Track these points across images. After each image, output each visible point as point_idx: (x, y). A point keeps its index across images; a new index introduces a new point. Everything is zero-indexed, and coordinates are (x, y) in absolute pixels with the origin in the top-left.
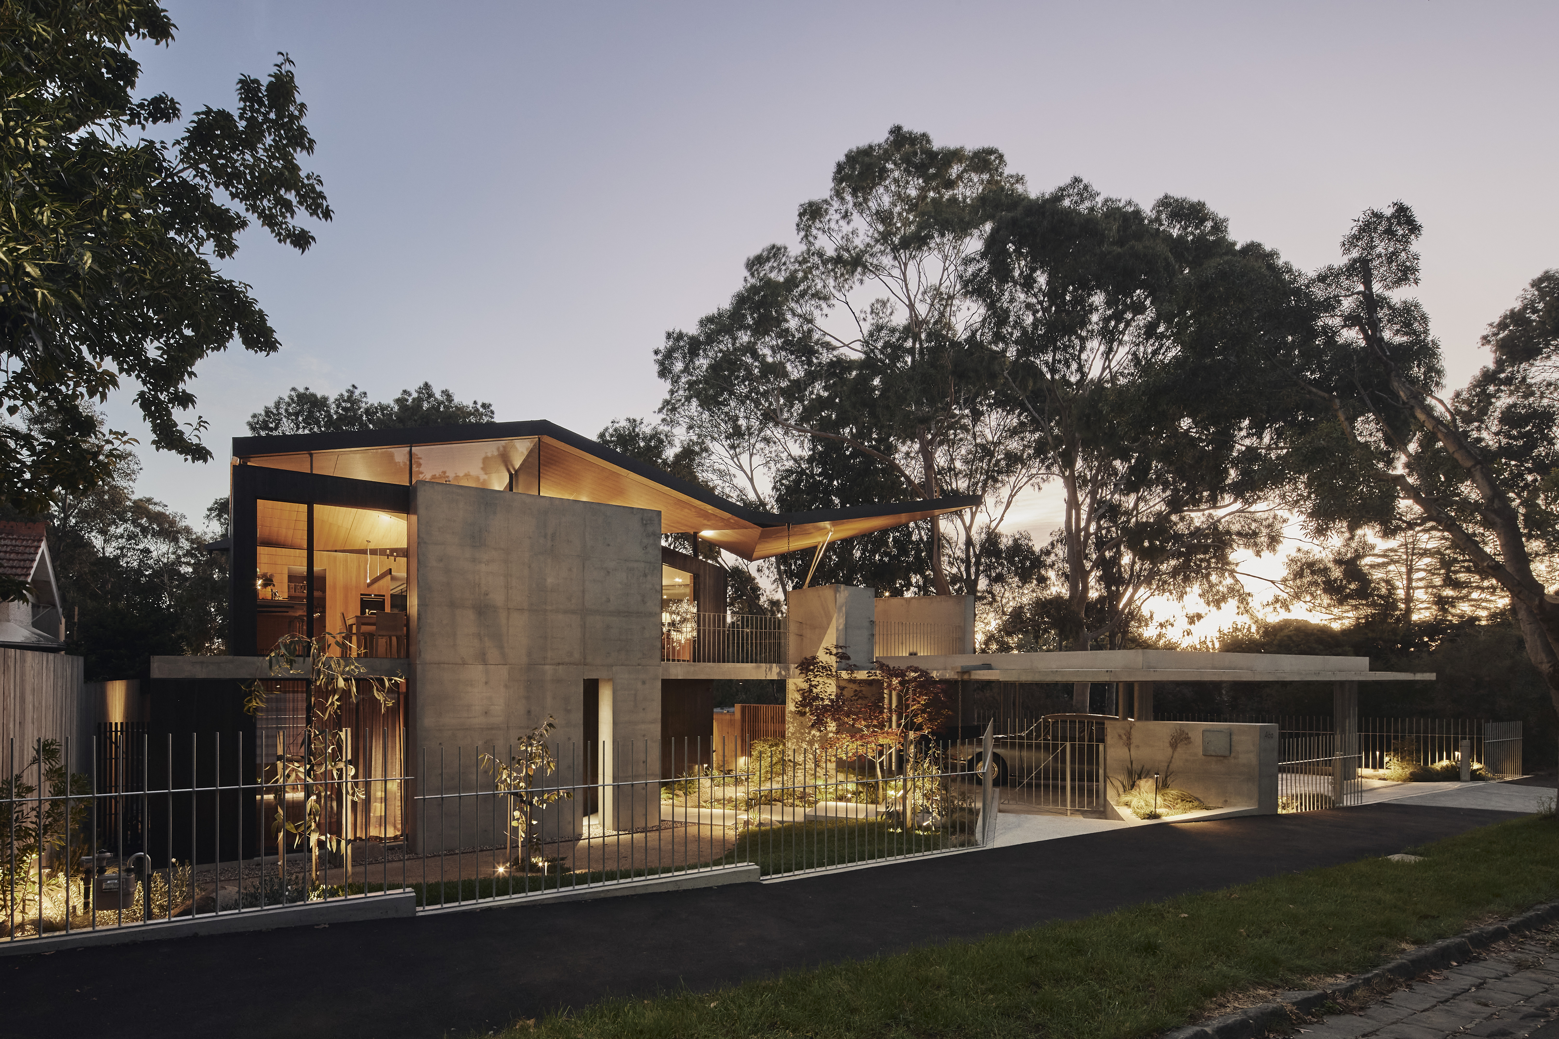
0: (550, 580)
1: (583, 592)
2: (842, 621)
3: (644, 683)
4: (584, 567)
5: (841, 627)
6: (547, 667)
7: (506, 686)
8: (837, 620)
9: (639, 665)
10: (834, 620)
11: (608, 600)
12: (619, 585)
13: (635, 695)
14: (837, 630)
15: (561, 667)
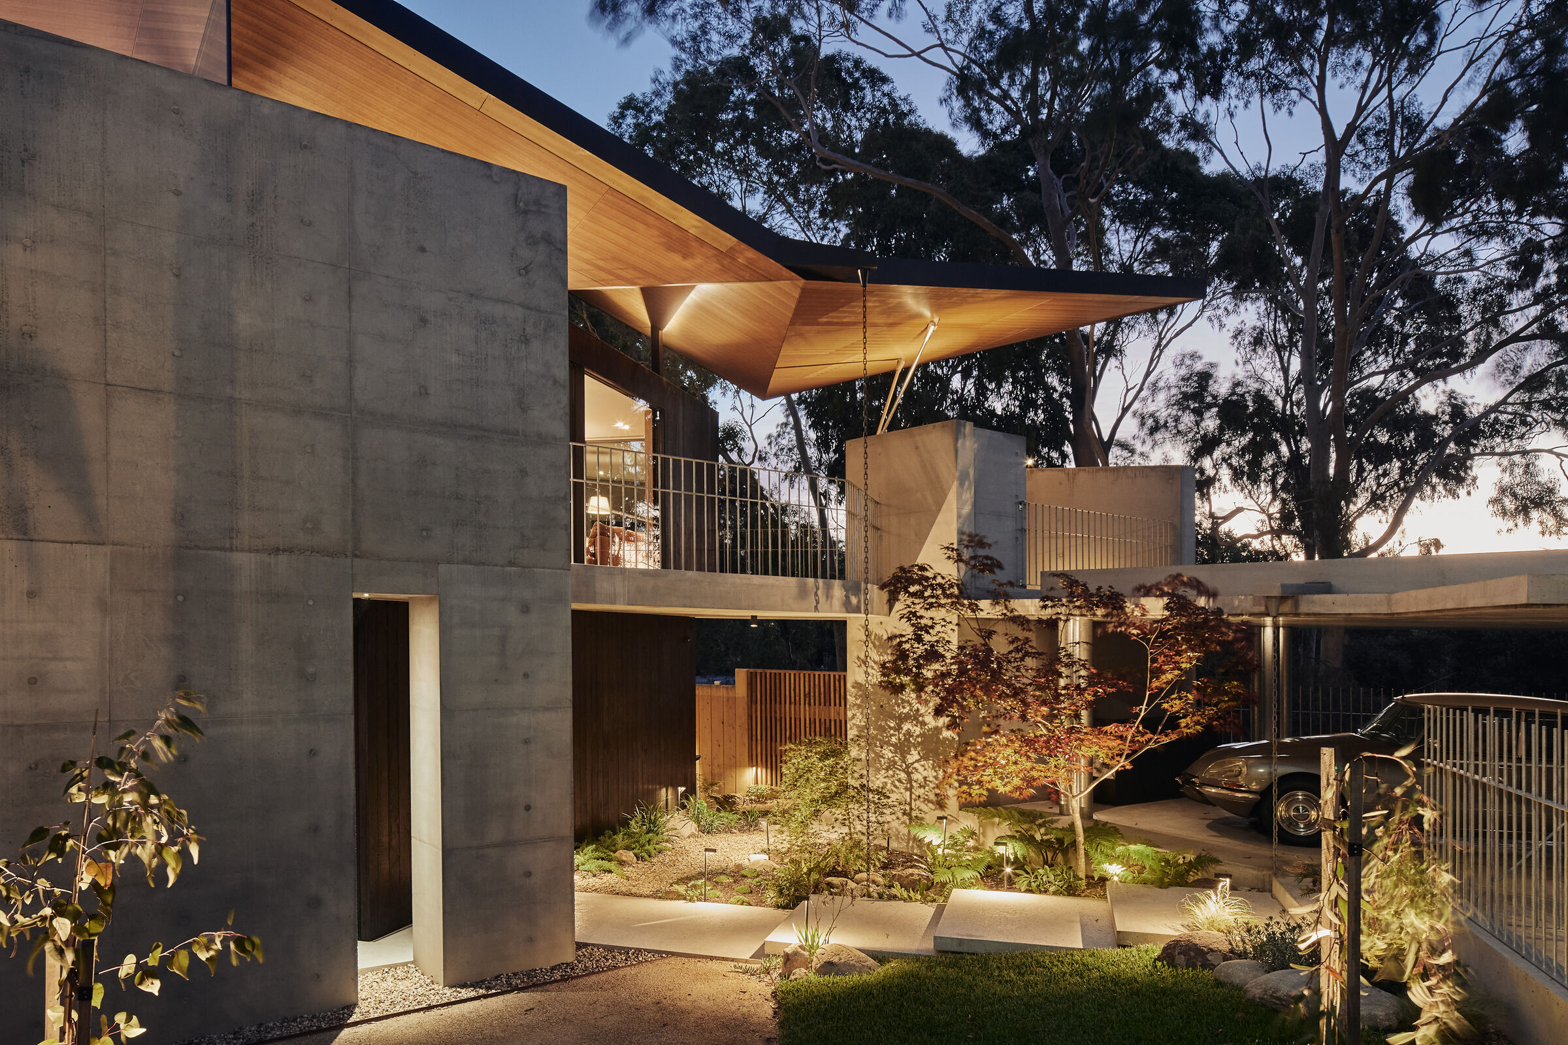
0: (243, 320)
1: (350, 362)
2: (968, 496)
3: (525, 609)
4: (350, 295)
5: (967, 509)
6: (239, 558)
7: (104, 607)
8: (959, 496)
9: (511, 564)
10: (952, 497)
11: (423, 392)
12: (455, 359)
13: (503, 641)
14: (959, 516)
15: (283, 558)
